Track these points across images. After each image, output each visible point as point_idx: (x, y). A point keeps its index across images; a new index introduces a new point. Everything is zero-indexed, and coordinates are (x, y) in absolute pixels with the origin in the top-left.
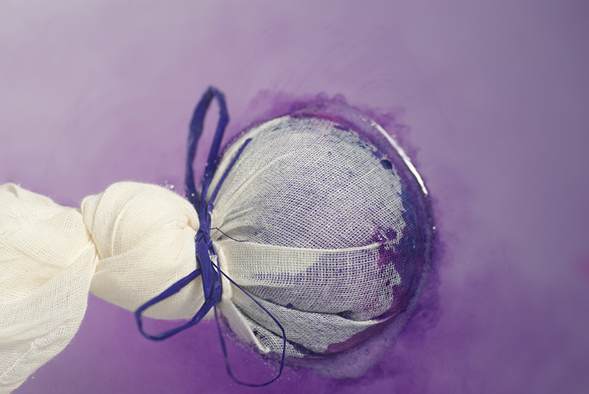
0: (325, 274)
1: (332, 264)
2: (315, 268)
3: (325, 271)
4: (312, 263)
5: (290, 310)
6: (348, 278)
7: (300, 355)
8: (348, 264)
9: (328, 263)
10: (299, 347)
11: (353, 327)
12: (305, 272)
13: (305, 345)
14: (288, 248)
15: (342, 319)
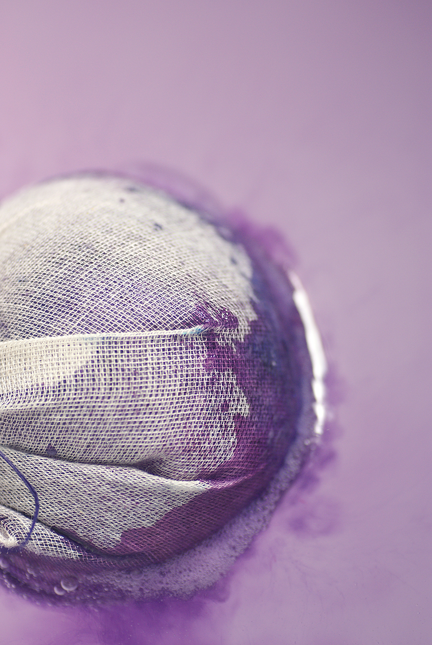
0: (107, 377)
1: (119, 359)
2: (90, 369)
3: (108, 372)
4: (84, 360)
5: (50, 460)
6: (149, 385)
7: (73, 554)
8: (150, 361)
9: (113, 359)
10: (69, 536)
11: (166, 493)
12: (72, 378)
13: (80, 533)
14: (41, 339)
15: (145, 474)
